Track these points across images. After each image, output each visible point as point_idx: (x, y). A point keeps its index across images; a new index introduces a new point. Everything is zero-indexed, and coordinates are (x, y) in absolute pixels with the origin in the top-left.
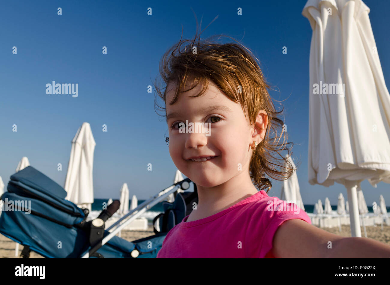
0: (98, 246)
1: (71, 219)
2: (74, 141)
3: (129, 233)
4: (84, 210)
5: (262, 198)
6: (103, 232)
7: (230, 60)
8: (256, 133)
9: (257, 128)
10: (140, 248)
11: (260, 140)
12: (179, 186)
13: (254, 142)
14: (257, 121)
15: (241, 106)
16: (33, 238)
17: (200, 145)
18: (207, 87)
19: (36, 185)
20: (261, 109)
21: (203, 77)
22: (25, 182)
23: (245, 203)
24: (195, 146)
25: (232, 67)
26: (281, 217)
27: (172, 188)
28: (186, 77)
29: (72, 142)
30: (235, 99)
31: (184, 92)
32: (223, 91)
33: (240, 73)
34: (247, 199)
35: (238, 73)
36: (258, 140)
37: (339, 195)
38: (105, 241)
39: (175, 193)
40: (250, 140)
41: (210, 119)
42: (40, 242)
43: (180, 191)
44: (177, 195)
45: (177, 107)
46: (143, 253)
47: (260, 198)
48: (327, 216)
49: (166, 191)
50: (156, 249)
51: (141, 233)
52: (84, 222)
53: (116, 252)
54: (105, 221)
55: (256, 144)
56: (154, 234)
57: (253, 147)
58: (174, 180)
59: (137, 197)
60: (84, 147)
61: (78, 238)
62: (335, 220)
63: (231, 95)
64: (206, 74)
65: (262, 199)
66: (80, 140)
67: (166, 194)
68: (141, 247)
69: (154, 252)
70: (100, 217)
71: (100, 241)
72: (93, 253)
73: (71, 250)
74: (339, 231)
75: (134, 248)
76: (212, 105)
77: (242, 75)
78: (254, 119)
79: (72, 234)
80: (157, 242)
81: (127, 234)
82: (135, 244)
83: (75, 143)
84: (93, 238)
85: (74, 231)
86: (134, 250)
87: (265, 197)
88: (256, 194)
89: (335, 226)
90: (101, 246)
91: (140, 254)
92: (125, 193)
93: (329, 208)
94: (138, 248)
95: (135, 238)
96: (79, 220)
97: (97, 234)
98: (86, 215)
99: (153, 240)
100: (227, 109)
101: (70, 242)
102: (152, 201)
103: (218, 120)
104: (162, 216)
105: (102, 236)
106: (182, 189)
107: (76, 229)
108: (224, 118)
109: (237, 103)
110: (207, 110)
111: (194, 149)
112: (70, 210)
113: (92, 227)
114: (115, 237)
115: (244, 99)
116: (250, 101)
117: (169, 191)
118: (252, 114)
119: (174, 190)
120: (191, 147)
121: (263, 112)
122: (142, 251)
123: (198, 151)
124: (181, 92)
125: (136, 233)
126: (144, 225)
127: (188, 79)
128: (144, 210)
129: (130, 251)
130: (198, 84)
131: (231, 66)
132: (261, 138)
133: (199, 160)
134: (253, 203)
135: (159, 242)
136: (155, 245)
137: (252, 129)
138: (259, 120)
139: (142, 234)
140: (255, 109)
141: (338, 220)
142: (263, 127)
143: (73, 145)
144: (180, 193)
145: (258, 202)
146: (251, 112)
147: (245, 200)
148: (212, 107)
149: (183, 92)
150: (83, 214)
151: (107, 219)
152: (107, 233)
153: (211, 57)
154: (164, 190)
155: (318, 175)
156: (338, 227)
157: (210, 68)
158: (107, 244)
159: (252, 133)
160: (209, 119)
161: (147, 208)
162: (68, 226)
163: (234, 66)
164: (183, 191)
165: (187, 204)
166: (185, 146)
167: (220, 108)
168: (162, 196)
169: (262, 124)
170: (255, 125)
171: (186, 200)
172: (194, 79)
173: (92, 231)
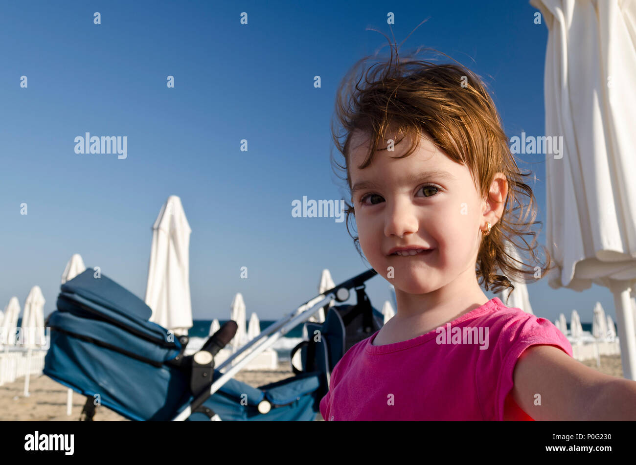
0: (205, 396)
1: (160, 353)
2: (156, 226)
3: (247, 375)
4: (178, 338)
5: (496, 309)
6: (212, 373)
7: (450, 96)
8: (489, 209)
9: (491, 201)
10: (271, 397)
11: (495, 221)
12: (332, 295)
13: (486, 223)
14: (492, 190)
15: (468, 170)
16: (101, 384)
17: (407, 233)
18: (418, 143)
19: (102, 298)
20: (499, 171)
21: (412, 125)
22: (85, 294)
23: (470, 318)
24: (400, 233)
25: (453, 108)
26: (527, 341)
27: (320, 299)
28: (385, 128)
29: (153, 229)
30: (461, 159)
31: (383, 151)
32: (441, 147)
33: (467, 116)
34: (472, 312)
35: (464, 116)
36: (493, 219)
37: (594, 305)
38: (215, 387)
39: (326, 308)
40: (481, 221)
41: (422, 190)
42: (112, 391)
43: (333, 303)
44: (329, 310)
45: (370, 174)
46: (277, 407)
47: (494, 309)
48: (576, 340)
49: (311, 304)
50: (298, 398)
51: (267, 374)
52: (181, 357)
53: (233, 406)
54: (214, 355)
55: (490, 226)
56: (292, 375)
57: (484, 231)
58: (319, 287)
59: (258, 316)
60: (173, 236)
61: (171, 383)
62: (589, 347)
63: (454, 154)
64: (417, 121)
65: (495, 312)
66: (165, 225)
67: (310, 309)
68: (274, 396)
69: (294, 405)
70: (205, 348)
71: (208, 387)
72: (198, 407)
73: (162, 402)
74: (596, 366)
75: (262, 397)
76: (426, 171)
77: (469, 119)
78: (488, 187)
79: (162, 378)
80: (299, 387)
81: (243, 376)
82: (264, 391)
83: (158, 229)
84: (196, 384)
85: (165, 372)
86: (262, 401)
87: (500, 308)
88: (485, 304)
89: (590, 357)
90: (210, 396)
91: (273, 407)
92: (239, 309)
93: (577, 328)
94: (268, 397)
95: (258, 382)
96: (173, 354)
97: (203, 376)
98: (184, 346)
99: (293, 384)
100: (449, 175)
101: (160, 390)
102: (288, 322)
103: (434, 193)
104: (306, 345)
105: (211, 379)
106: (337, 300)
107: (168, 369)
108: (443, 189)
109: (462, 165)
110: (419, 177)
111: (399, 237)
112: (158, 339)
113: (194, 364)
114: (231, 381)
115: (473, 158)
116: (482, 160)
117: (315, 305)
118: (484, 180)
119: (325, 303)
120: (393, 235)
121: (500, 175)
122: (275, 402)
123: (404, 241)
124: (378, 150)
125: (259, 375)
126: (271, 362)
127: (388, 129)
128: (276, 336)
129: (256, 403)
130: (404, 138)
131: (453, 106)
132: (496, 217)
133: (405, 254)
134: (483, 319)
135: (302, 387)
136: (297, 393)
137: (484, 205)
138: (494, 188)
139: (268, 376)
140: (490, 172)
141: (594, 346)
142: (500, 198)
143: (155, 233)
144: (335, 307)
145: (492, 316)
146: (483, 178)
147: (470, 314)
148: (426, 173)
149: (381, 150)
150: (178, 345)
151: (218, 351)
152: (217, 375)
153: (421, 92)
154: (306, 303)
155: (563, 271)
156: (594, 360)
157: (423, 113)
158: (219, 392)
159: (483, 209)
160: (420, 189)
161: (281, 332)
162: (156, 365)
163: (459, 106)
164: (339, 304)
165: (346, 325)
166: (385, 232)
167: (439, 175)
168: (304, 312)
169: (498, 195)
170: (489, 196)
171: (344, 319)
172: (398, 129)
173: (195, 371)
